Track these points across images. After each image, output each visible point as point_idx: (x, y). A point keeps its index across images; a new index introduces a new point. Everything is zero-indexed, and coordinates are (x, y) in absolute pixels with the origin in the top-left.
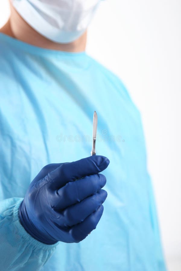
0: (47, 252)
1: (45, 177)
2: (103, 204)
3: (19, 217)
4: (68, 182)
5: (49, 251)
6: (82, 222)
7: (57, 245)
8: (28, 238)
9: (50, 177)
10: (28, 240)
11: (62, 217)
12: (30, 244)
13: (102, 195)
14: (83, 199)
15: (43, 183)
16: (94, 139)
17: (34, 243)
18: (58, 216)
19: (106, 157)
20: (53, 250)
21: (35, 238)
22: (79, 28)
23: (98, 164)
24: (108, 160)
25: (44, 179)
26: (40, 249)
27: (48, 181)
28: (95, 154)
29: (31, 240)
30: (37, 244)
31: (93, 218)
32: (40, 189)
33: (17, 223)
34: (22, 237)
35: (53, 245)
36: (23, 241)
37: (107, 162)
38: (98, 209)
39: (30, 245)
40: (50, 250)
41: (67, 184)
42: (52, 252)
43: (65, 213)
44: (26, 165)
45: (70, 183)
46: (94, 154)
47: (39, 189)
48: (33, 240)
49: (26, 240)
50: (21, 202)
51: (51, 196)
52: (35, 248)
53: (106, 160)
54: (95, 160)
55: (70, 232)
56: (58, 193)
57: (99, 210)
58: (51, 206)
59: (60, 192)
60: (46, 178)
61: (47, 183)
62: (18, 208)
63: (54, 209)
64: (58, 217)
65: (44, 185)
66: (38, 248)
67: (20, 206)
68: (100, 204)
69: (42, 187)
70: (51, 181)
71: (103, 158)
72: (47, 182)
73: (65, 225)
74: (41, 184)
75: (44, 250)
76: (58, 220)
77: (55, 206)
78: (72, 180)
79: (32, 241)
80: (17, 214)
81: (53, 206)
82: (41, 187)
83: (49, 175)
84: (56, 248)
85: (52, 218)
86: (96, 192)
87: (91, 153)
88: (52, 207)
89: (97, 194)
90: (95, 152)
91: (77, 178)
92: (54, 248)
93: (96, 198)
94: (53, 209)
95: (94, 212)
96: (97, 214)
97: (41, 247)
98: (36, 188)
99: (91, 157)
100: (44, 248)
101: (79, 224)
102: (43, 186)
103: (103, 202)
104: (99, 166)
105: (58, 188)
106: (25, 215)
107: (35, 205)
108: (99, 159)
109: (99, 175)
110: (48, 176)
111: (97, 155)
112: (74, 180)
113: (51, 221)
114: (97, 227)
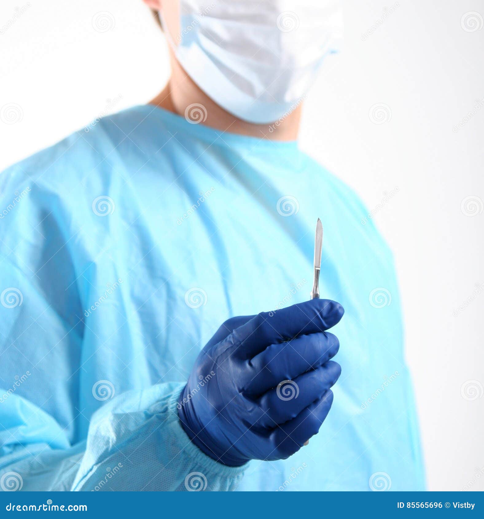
0: (228, 480)
1: (228, 337)
2: (332, 389)
3: (178, 414)
4: (269, 344)
5: (230, 479)
6: (294, 418)
7: (246, 469)
8: (194, 452)
9: (236, 336)
10: (195, 456)
11: (257, 409)
12: (197, 464)
13: (332, 370)
14: (296, 376)
15: (222, 347)
16: (315, 269)
17: (205, 464)
18: (250, 407)
19: (337, 303)
20: (238, 477)
21: (207, 454)
22: (288, 98)
23: (324, 314)
24: (341, 308)
25: (226, 340)
26: (216, 475)
27: (232, 344)
28: (319, 297)
29: (200, 457)
30: (210, 464)
31: (314, 413)
32: (218, 357)
33: (175, 425)
34: (184, 452)
35: (238, 469)
36: (184, 459)
37: (340, 311)
38: (322, 397)
39: (197, 467)
40: (234, 477)
41: (268, 348)
42: (236, 481)
43: (263, 401)
44: (193, 332)
45: (273, 346)
46: (316, 296)
47: (216, 357)
48: (203, 457)
49: (189, 457)
50: (182, 388)
51: (239, 370)
52: (207, 472)
53: (338, 307)
54: (318, 307)
55: (272, 437)
56: (250, 364)
57: (325, 399)
58: (239, 389)
59: (256, 361)
60: (230, 338)
61: (232, 347)
62: (177, 398)
63: (244, 395)
64: (250, 409)
65: (225, 350)
66: (212, 473)
67: (179, 395)
68: (327, 387)
69: (222, 354)
70: (238, 343)
71: (332, 305)
72: (230, 346)
73: (263, 424)
74: (219, 349)
75: (222, 477)
76: (250, 414)
77: (245, 389)
78: (276, 342)
79: (201, 459)
80: (175, 408)
81: (241, 388)
82: (219, 354)
83: (234, 332)
84: (243, 474)
85: (238, 411)
86: (321, 364)
87: (312, 294)
88: (240, 391)
89: (321, 369)
90: (318, 293)
91: (286, 338)
92: (241, 475)
93: (320, 376)
94: (241, 394)
95: (316, 401)
96: (321, 405)
97: (217, 471)
98: (211, 356)
99: (310, 302)
100: (222, 474)
101: (289, 423)
102: (224, 353)
103: (332, 384)
104: (324, 318)
105: (250, 356)
106: (189, 410)
107: (208, 388)
108: (326, 306)
109: (326, 335)
110: (233, 335)
111: (321, 297)
112: (280, 342)
113: (238, 417)
114: (321, 429)
